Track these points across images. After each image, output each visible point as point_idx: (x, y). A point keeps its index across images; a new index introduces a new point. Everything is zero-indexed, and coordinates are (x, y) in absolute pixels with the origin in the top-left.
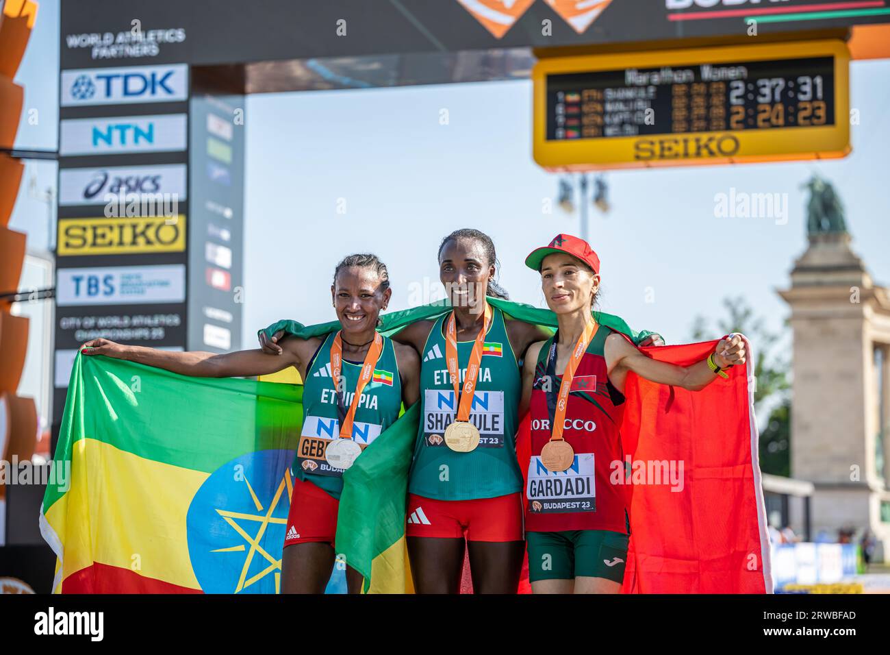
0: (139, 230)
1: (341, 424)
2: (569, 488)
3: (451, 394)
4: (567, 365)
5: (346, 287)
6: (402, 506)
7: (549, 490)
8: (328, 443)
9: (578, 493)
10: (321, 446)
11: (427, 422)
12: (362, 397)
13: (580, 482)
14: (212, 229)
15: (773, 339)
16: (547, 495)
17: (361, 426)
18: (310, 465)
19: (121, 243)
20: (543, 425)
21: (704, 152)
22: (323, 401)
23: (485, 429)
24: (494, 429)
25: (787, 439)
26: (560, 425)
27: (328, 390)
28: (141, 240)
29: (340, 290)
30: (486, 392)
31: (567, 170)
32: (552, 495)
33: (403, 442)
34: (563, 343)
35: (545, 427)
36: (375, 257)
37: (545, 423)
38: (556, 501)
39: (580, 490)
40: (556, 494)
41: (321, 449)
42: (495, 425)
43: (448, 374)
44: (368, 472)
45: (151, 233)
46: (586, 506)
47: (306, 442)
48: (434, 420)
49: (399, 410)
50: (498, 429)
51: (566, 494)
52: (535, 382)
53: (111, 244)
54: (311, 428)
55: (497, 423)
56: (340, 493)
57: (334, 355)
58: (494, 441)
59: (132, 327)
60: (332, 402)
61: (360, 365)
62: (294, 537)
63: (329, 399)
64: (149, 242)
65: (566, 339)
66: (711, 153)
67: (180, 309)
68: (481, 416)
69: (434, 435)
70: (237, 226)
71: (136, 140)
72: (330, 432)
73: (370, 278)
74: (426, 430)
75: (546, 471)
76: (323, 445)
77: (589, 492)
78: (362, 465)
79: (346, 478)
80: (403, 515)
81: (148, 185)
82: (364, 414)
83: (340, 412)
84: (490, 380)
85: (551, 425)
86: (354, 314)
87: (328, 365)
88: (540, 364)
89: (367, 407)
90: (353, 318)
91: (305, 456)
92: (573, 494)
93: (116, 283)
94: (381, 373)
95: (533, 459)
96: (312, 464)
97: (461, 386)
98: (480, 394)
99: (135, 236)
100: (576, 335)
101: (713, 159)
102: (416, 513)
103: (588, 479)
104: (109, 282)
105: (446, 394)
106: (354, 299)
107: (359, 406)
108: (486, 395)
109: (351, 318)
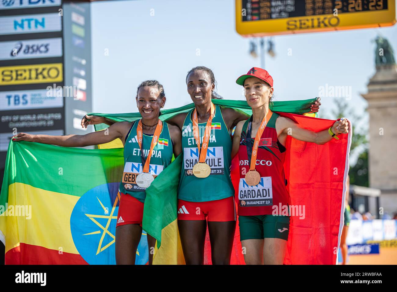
0: (39, 71)
1: (143, 165)
2: (259, 194)
3: (197, 149)
4: (257, 133)
5: (143, 97)
6: (175, 205)
7: (249, 195)
8: (137, 175)
9: (263, 196)
10: (133, 177)
11: (185, 164)
12: (154, 152)
13: (264, 191)
14: (76, 71)
15: (359, 118)
16: (248, 198)
17: (153, 166)
18: (128, 186)
19: (30, 78)
20: (245, 163)
21: (322, 25)
22: (134, 154)
23: (215, 166)
24: (219, 166)
25: (367, 168)
26: (254, 163)
27: (136, 149)
28: (40, 77)
29: (140, 98)
30: (214, 147)
31: (253, 36)
32: (251, 197)
33: (175, 173)
34: (255, 122)
35: (246, 164)
36: (157, 82)
37: (246, 162)
38: (253, 200)
39: (265, 195)
40: (253, 197)
41: (134, 178)
42: (219, 163)
43: (195, 140)
44: (158, 189)
45: (45, 73)
46: (268, 203)
47: (126, 175)
48: (189, 163)
49: (172, 158)
50: (221, 166)
51: (257, 197)
52: (241, 141)
53: (25, 79)
54: (128, 168)
55: (220, 162)
56: (144, 200)
57: (139, 132)
58: (219, 171)
59: (37, 120)
60: (138, 155)
61: (152, 136)
62: (121, 222)
63: (137, 153)
64: (44, 77)
65: (256, 120)
66: (326, 25)
67: (61, 110)
68: (212, 159)
69: (189, 170)
70: (88, 68)
71: (36, 26)
72: (138, 170)
73: (154, 92)
74: (185, 168)
75: (248, 186)
76: (134, 176)
77: (269, 196)
78: (155, 186)
79: (147, 192)
80: (176, 209)
81: (43, 49)
82: (154, 160)
83: (143, 160)
84: (215, 142)
85: (249, 163)
86: (147, 110)
87: (136, 137)
88: (243, 132)
89: (156, 157)
90: (147, 111)
91: (126, 182)
92: (261, 197)
93: (28, 98)
94: (162, 140)
95: (241, 180)
96: (129, 186)
97: (201, 145)
98: (211, 149)
99: (37, 75)
100: (261, 118)
101: (326, 29)
102: (182, 209)
103: (269, 189)
104: (25, 98)
105: (194, 149)
106: (147, 102)
107: (152, 156)
108: (214, 149)
109: (146, 112)
